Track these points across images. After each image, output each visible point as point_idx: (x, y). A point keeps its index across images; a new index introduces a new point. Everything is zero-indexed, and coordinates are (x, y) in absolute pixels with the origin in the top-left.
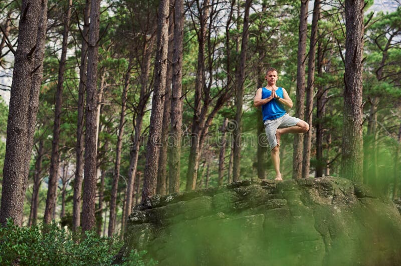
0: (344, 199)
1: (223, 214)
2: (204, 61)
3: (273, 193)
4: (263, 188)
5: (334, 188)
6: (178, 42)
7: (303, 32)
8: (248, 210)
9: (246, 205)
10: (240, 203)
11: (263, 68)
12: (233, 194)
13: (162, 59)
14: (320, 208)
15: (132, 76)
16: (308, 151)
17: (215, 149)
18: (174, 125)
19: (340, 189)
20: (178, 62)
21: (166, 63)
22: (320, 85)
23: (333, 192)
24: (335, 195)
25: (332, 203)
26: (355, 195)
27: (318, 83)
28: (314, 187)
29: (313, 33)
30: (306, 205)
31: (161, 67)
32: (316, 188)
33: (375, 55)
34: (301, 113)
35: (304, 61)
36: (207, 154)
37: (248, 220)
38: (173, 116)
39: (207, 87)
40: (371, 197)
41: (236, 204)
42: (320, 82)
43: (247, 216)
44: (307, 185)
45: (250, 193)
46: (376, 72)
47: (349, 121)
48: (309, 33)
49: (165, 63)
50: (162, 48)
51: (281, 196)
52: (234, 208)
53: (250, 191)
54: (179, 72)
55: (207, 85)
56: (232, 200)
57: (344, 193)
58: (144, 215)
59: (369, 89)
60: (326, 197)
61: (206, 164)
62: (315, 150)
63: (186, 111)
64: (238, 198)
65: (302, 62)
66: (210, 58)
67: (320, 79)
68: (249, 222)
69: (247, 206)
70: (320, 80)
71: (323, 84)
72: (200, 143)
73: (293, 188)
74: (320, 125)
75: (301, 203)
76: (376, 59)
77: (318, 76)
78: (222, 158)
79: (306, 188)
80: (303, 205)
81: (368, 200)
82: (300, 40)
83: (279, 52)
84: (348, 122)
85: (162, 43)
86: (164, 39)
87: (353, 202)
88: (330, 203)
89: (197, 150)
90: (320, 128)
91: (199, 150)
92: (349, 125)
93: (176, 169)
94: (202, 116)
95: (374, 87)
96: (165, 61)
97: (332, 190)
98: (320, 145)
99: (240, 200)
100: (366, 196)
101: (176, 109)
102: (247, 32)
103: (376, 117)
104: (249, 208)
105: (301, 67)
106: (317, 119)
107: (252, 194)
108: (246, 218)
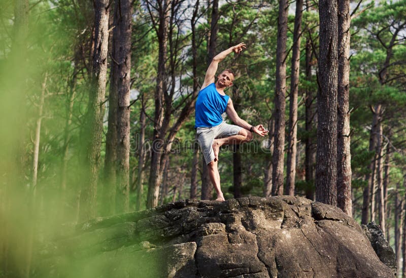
0: (296, 222)
1: (148, 243)
2: (165, 62)
3: (210, 215)
4: (198, 210)
5: (283, 209)
6: (125, 38)
7: (283, 26)
8: (179, 237)
9: (176, 232)
10: (169, 229)
11: (238, 71)
12: (162, 219)
13: (100, 59)
14: (266, 232)
15: (79, 82)
16: (293, 171)
17: (187, 172)
18: (121, 140)
19: (293, 210)
20: (125, 63)
21: (106, 64)
22: (308, 91)
23: (283, 213)
24: (285, 217)
25: (282, 227)
26: (312, 217)
27: (307, 89)
28: (259, 208)
29: (297, 26)
30: (248, 231)
31: (100, 68)
32: (263, 209)
33: (378, 53)
34: (282, 124)
35: (284, 61)
36: (176, 178)
37: (177, 250)
38: (120, 129)
39: (169, 94)
40: (332, 219)
41: (164, 231)
42: (308, 87)
43: (175, 245)
44: (250, 206)
45: (181, 216)
46: (379, 75)
47: (324, 130)
48: (292, 26)
49: (104, 64)
50: (101, 44)
51: (219, 219)
52: (163, 235)
53: (181, 214)
54: (126, 75)
55: (169, 92)
56: (159, 226)
57: (298, 215)
58: (56, 247)
59: (370, 95)
60: (275, 219)
61: (177, 191)
62: (304, 170)
63: (149, 125)
64: (168, 224)
65: (282, 61)
66: (172, 59)
67: (309, 83)
68: (177, 252)
69: (178, 233)
70: (308, 85)
71: (312, 89)
72: (161, 164)
73: (233, 209)
74: (310, 139)
75: (242, 228)
76: (378, 58)
77: (306, 79)
78: (195, 183)
79: (249, 209)
80: (245, 229)
81: (328, 223)
82: (279, 35)
83: (258, 51)
84: (322, 131)
85: (100, 39)
86: (102, 34)
87: (307, 226)
88: (278, 227)
89: (158, 172)
90: (310, 143)
91: (160, 172)
92: (324, 135)
93: (124, 195)
94: (163, 130)
95: (376, 92)
96: (104, 61)
97: (282, 211)
98: (309, 164)
99: (170, 225)
100: (326, 218)
101: (123, 120)
102: (216, 26)
103: (381, 129)
104: (180, 234)
105: (281, 68)
106: (306, 132)
107: (183, 218)
108: (175, 247)
